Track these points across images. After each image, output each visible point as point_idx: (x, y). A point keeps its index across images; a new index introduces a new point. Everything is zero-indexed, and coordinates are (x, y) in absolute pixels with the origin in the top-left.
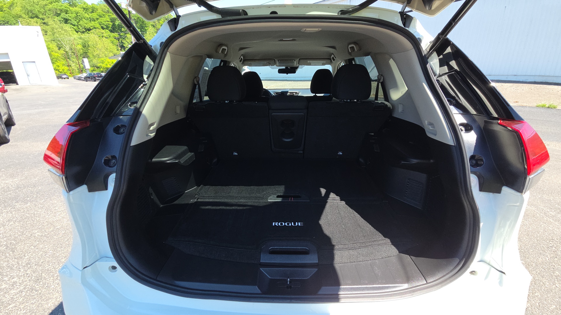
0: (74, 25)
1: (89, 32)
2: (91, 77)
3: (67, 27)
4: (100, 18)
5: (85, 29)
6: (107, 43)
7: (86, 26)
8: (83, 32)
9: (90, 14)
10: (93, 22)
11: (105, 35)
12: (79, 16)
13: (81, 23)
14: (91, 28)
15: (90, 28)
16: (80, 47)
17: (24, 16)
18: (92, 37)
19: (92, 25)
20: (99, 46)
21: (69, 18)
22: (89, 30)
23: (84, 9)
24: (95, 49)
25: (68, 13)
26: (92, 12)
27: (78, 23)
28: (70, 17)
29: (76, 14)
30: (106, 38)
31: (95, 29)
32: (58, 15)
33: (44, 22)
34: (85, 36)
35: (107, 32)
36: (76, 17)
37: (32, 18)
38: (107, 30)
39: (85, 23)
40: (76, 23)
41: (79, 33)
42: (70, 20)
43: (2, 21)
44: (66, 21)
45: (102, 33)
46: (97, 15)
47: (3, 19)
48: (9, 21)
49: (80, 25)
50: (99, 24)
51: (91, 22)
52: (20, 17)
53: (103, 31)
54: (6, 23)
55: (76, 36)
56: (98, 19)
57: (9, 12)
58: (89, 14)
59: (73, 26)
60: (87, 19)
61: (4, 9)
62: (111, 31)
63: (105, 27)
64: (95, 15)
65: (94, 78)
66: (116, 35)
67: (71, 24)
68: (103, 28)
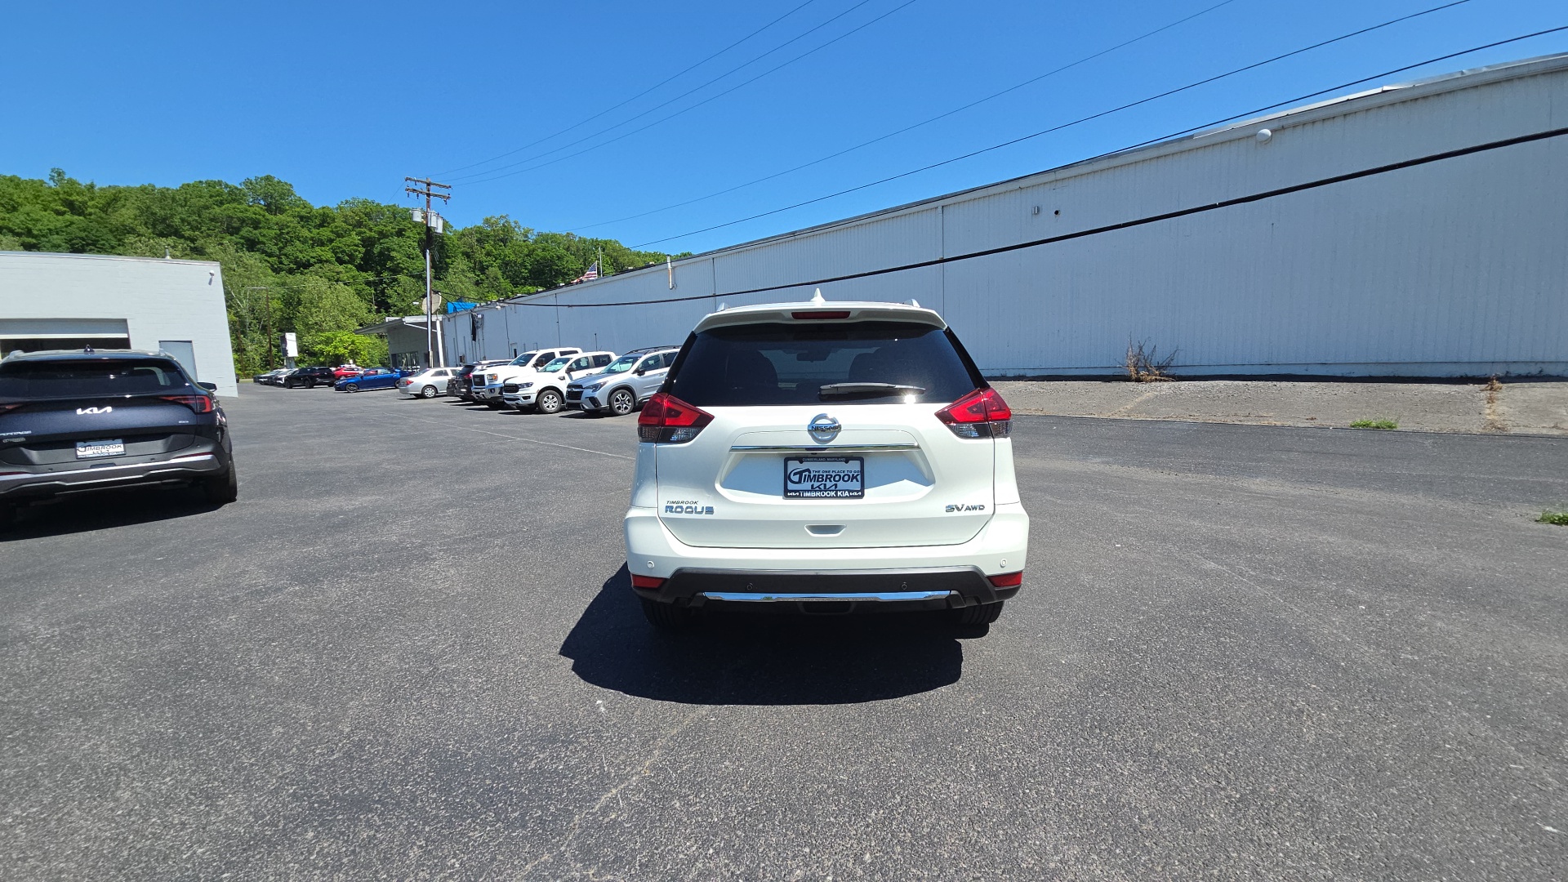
0: (270, 255)
1: (306, 271)
2: (305, 376)
3: (254, 259)
4: (338, 239)
5: (296, 263)
6: (346, 294)
7: (301, 256)
8: (291, 272)
9: (315, 231)
10: (317, 249)
11: (344, 276)
12: (287, 233)
13: (289, 249)
14: (312, 261)
15: (308, 261)
16: (276, 306)
17: (142, 229)
18: (312, 283)
19: (315, 255)
20: (326, 303)
21: (261, 239)
22: (307, 265)
23: (302, 218)
24: (313, 310)
25: (261, 228)
26: (321, 225)
27: (280, 251)
28: (264, 236)
29: (280, 230)
30: (345, 284)
31: (320, 265)
32: (233, 231)
33: (195, 247)
34: (296, 279)
35: (351, 269)
36: (279, 237)
37: (162, 235)
38: (350, 266)
39: (297, 250)
40: (275, 249)
41: (283, 273)
42: (264, 243)
43: (80, 238)
44: (251, 245)
45: (338, 273)
46: (332, 232)
47: (83, 234)
48: (98, 241)
49: (285, 255)
50: (333, 252)
51: (313, 247)
52: (132, 231)
53: (341, 268)
54: (88, 245)
55: (272, 278)
56: (331, 241)
57: (102, 218)
58: (313, 230)
59: (266, 258)
60: (304, 242)
61: (90, 210)
62: (360, 268)
63: (347, 258)
64: (325, 233)
65: (311, 379)
66: (371, 276)
67: (264, 252)
68: (341, 262)
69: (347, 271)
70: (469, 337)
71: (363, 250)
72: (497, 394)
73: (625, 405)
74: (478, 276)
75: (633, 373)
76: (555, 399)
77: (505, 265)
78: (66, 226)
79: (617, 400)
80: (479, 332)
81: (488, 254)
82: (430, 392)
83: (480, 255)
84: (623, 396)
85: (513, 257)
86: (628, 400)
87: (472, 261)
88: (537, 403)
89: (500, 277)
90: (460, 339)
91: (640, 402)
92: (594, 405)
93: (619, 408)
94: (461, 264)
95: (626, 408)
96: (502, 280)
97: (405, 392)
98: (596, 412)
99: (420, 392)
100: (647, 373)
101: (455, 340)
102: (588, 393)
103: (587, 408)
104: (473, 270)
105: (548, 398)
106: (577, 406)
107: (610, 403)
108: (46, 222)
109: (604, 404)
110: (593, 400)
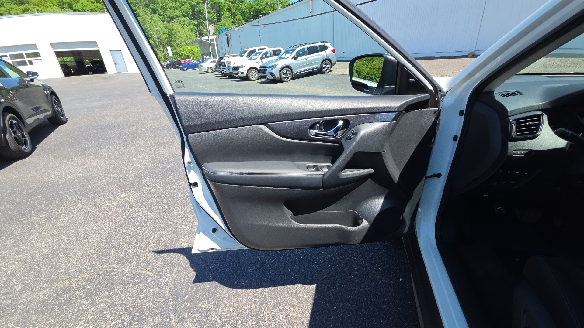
0: (161, 16)
1: (173, 21)
2: (172, 64)
3: (155, 17)
4: (182, 6)
5: (170, 18)
6: (188, 30)
7: (171, 15)
8: (168, 21)
9: (174, 3)
10: (176, 11)
11: (186, 23)
12: (165, 5)
13: (166, 12)
14: (175, 17)
16: (166, 36)
18: (175, 25)
19: (175, 14)
20: (181, 34)
21: (157, 9)
22: (173, 19)
24: (178, 37)
25: (156, 4)
26: (176, 1)
27: (164, 13)
28: (157, 7)
29: (163, 4)
30: (186, 25)
31: (178, 18)
32: (147, 6)
34: (169, 25)
35: (188, 19)
36: (162, 7)
38: (188, 18)
39: (169, 12)
40: (162, 12)
41: (165, 22)
42: (158, 10)
44: (154, 11)
45: (184, 21)
46: (180, 3)
49: (166, 15)
50: (181, 12)
51: (174, 11)
53: (184, 19)
55: (162, 25)
56: (180, 7)
58: (173, 3)
59: (160, 16)
60: (171, 9)
62: (192, 19)
63: (186, 15)
64: (178, 4)
66: (195, 22)
67: (159, 14)
68: (185, 17)
69: (187, 20)
70: (227, 45)
71: (191, 11)
72: (231, 71)
73: (287, 77)
74: (233, 19)
75: (292, 59)
76: (256, 73)
77: (243, 14)
78: (96, 8)
79: (284, 74)
80: (230, 42)
81: (236, 9)
82: (210, 70)
83: (233, 10)
84: (287, 71)
85: (245, 10)
86: (289, 74)
87: (231, 12)
88: (247, 75)
89: (241, 19)
90: (223, 46)
91: (295, 75)
92: (272, 77)
93: (285, 78)
94: (226, 14)
95: (288, 78)
96: (242, 20)
97: (200, 70)
98: (274, 81)
99: (206, 70)
100: (299, 58)
101: (222, 47)
102: (269, 70)
103: (269, 78)
104: (231, 16)
105: (252, 73)
106: (264, 77)
107: (280, 76)
108: (89, 7)
109: (277, 76)
110: (272, 74)
